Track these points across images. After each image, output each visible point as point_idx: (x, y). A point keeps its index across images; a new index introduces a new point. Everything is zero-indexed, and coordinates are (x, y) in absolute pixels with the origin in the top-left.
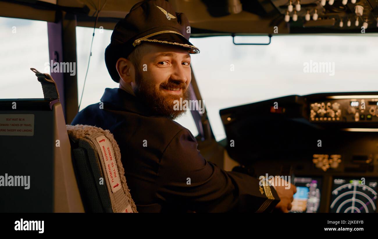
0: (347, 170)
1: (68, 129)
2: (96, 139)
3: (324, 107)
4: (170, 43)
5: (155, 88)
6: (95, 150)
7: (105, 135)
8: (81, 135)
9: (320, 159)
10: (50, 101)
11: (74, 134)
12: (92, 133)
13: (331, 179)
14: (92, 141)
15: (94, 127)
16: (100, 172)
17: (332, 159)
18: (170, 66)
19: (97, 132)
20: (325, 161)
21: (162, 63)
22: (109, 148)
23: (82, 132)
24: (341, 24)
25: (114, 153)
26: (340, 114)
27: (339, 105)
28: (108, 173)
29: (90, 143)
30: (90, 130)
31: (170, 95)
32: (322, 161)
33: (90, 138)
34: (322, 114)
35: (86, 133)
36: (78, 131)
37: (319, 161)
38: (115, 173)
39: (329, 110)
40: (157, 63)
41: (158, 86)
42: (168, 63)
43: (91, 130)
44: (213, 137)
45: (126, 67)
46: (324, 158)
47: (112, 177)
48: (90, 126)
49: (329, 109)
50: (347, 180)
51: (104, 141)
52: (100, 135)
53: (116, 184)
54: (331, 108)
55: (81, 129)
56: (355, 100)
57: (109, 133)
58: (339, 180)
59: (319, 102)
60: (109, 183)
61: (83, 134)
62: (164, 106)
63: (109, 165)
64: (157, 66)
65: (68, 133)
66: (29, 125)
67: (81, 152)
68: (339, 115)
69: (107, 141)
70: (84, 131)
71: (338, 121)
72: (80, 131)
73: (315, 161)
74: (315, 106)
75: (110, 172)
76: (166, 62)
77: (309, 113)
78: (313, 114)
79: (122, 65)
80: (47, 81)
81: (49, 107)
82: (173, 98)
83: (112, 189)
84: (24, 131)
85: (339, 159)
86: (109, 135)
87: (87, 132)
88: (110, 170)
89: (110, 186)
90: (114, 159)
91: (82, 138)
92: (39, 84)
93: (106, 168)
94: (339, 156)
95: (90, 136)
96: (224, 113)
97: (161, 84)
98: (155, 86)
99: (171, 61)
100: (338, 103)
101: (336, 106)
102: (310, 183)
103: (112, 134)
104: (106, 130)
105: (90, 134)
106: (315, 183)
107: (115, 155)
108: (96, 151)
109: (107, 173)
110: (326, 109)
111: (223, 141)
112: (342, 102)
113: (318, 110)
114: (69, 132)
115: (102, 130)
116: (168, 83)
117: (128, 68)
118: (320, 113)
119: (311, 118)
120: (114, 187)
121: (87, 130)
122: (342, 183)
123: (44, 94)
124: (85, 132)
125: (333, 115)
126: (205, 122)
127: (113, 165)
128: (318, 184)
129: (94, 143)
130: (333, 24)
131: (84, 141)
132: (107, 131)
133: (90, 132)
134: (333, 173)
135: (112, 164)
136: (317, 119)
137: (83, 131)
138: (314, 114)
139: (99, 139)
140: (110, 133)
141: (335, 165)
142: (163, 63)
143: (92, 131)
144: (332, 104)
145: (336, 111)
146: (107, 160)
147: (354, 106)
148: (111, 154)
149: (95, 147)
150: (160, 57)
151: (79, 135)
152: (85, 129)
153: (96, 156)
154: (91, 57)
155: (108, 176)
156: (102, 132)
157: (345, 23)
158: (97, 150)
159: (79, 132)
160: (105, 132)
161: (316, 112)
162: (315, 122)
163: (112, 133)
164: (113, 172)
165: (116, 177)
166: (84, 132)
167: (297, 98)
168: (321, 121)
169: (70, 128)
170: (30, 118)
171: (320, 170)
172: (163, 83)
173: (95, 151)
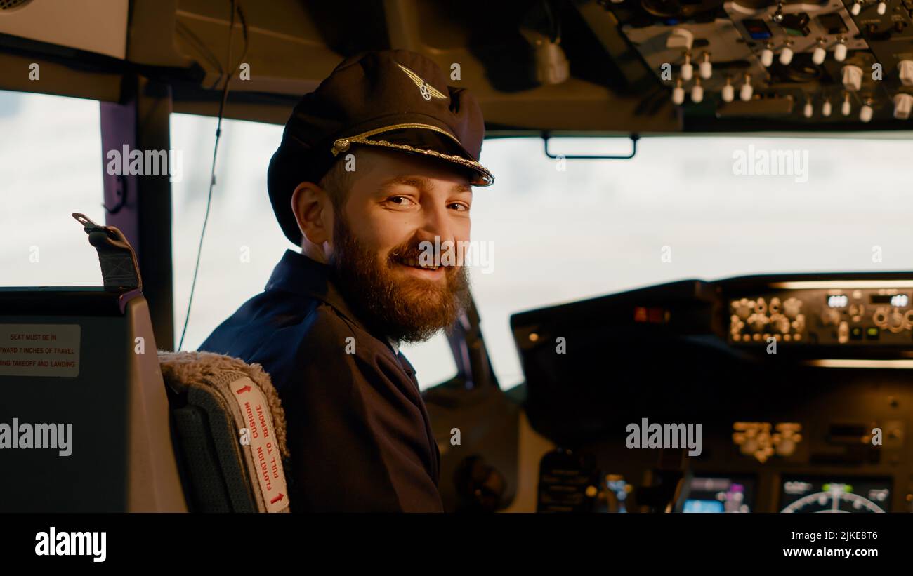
0: (817, 459)
1: (161, 361)
2: (228, 385)
3: (764, 309)
4: (418, 150)
5: (376, 260)
6: (228, 413)
7: (250, 377)
8: (193, 375)
9: (751, 433)
10: (121, 292)
11: (177, 374)
12: (220, 371)
13: (776, 481)
14: (222, 390)
15: (225, 356)
16: (240, 466)
17: (779, 432)
18: (415, 209)
19: (232, 369)
20: (764, 437)
21: (398, 200)
22: (260, 408)
23: (196, 369)
24: (808, 111)
25: (272, 419)
26: (803, 325)
27: (799, 303)
28: (257, 468)
29: (214, 395)
30: (213, 363)
31: (413, 280)
32: (755, 438)
33: (214, 383)
34: (760, 325)
35: (205, 371)
36: (187, 365)
37: (747, 439)
38: (274, 467)
39: (776, 317)
40: (385, 199)
41: (383, 255)
42: (413, 202)
43: (217, 364)
44: (493, 380)
45: (314, 205)
46: (760, 431)
47: (267, 478)
48: (214, 355)
49: (775, 313)
50: (817, 484)
51: (249, 390)
52: (238, 376)
53: (278, 495)
54: (781, 310)
55: (193, 361)
56: (839, 292)
57: (259, 371)
58: (796, 483)
59: (752, 296)
60: (259, 493)
61: (199, 374)
62: (394, 304)
63: (260, 448)
64: (383, 207)
65: (162, 370)
66: (69, 351)
67: (193, 417)
68: (799, 327)
69: (255, 390)
70: (201, 366)
71: (798, 342)
72: (191, 365)
73: (739, 438)
74: (742, 306)
75: (263, 466)
76: (408, 199)
77: (727, 324)
78: (736, 325)
79: (307, 199)
80: (113, 245)
81: (118, 307)
82: (417, 288)
83: (267, 507)
84: (56, 364)
85: (796, 433)
86: (259, 377)
87: (208, 369)
88: (262, 462)
89: (264, 501)
90: (271, 433)
91: (195, 382)
92: (93, 252)
93: (252, 457)
94: (796, 426)
95: (215, 380)
96: (520, 323)
97: (392, 251)
98: (376, 254)
99: (418, 197)
100: (798, 299)
101: (792, 305)
102: (726, 491)
103: (267, 374)
104: (253, 365)
105: (215, 373)
106: (739, 490)
107: (274, 426)
108: (230, 416)
109: (255, 468)
110: (768, 314)
111: (516, 389)
112: (806, 297)
113: (750, 316)
114: (163, 368)
115: (243, 363)
116: (408, 250)
117: (320, 208)
118: (754, 323)
119: (732, 336)
120: (273, 502)
121: (206, 363)
122: (802, 492)
123: (103, 275)
124: (203, 369)
125: (785, 327)
126: (476, 345)
127: (270, 449)
128: (745, 493)
129: (226, 395)
130: (790, 110)
131: (200, 390)
132: (256, 367)
133: (214, 370)
134: (782, 468)
135: (269, 445)
136: (747, 337)
137: (198, 365)
138: (740, 325)
139: (236, 385)
140: (262, 371)
141: (787, 449)
142: (401, 201)
143: (220, 365)
144: (782, 301)
145: (791, 319)
146: (256, 437)
147: (835, 307)
148: (265, 423)
149: (228, 407)
150: (394, 185)
151: (189, 376)
152: (202, 362)
153: (230, 425)
154: (214, 187)
155: (259, 476)
156: (243, 369)
157: (818, 108)
158: (232, 412)
159: (188, 368)
160: (250, 369)
161: (743, 319)
162: (741, 345)
163: (266, 372)
164: (269, 466)
165: (276, 477)
166: (201, 369)
167: (698, 287)
168: (757, 342)
169: (165, 359)
170: (69, 334)
171: (751, 459)
172: (397, 250)
173: (227, 415)
